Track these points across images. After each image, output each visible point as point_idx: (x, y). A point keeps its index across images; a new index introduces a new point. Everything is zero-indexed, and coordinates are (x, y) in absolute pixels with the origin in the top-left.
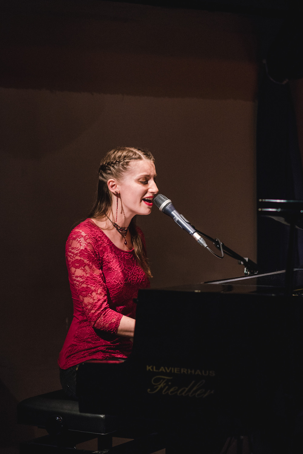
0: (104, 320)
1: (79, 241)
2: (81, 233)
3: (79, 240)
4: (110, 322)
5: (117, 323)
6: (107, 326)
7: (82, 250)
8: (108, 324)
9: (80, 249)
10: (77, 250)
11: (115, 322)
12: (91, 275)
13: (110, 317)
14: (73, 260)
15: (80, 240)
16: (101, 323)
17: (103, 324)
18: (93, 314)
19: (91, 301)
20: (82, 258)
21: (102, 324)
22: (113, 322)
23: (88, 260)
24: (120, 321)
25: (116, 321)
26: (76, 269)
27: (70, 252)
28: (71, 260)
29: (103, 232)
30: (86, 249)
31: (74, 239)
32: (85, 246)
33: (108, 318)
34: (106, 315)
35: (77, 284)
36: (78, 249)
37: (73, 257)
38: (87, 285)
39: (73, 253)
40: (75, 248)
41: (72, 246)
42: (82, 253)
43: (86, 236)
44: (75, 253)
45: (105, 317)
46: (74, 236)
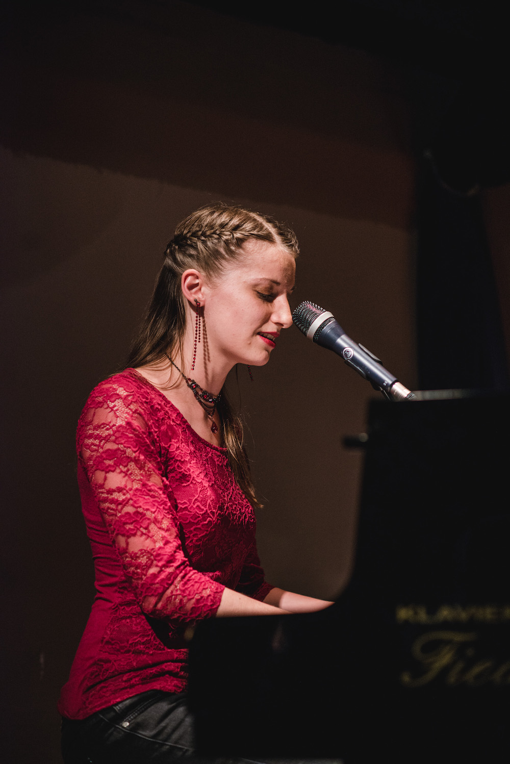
0: (184, 591)
1: (112, 409)
2: (116, 390)
3: (111, 405)
4: (198, 597)
5: (216, 599)
6: (190, 605)
7: (120, 426)
8: (194, 600)
9: (114, 425)
10: (107, 429)
11: (210, 595)
12: (144, 485)
13: (196, 584)
14: (99, 454)
15: (115, 406)
16: (175, 599)
17: (181, 600)
18: (155, 576)
19: (148, 544)
20: (121, 446)
21: (177, 601)
22: (205, 595)
23: (135, 450)
24: (221, 596)
25: (212, 594)
26: (107, 475)
27: (90, 436)
28: (93, 454)
29: (163, 397)
30: (128, 423)
31: (100, 405)
32: (126, 418)
33: (193, 585)
34: (189, 580)
35: (112, 509)
36: (111, 424)
37: (99, 446)
38: (137, 508)
39: (98, 437)
40: (103, 424)
41: (96, 422)
42: (120, 433)
43: (128, 396)
44: (104, 435)
45: (185, 584)
46: (101, 399)
